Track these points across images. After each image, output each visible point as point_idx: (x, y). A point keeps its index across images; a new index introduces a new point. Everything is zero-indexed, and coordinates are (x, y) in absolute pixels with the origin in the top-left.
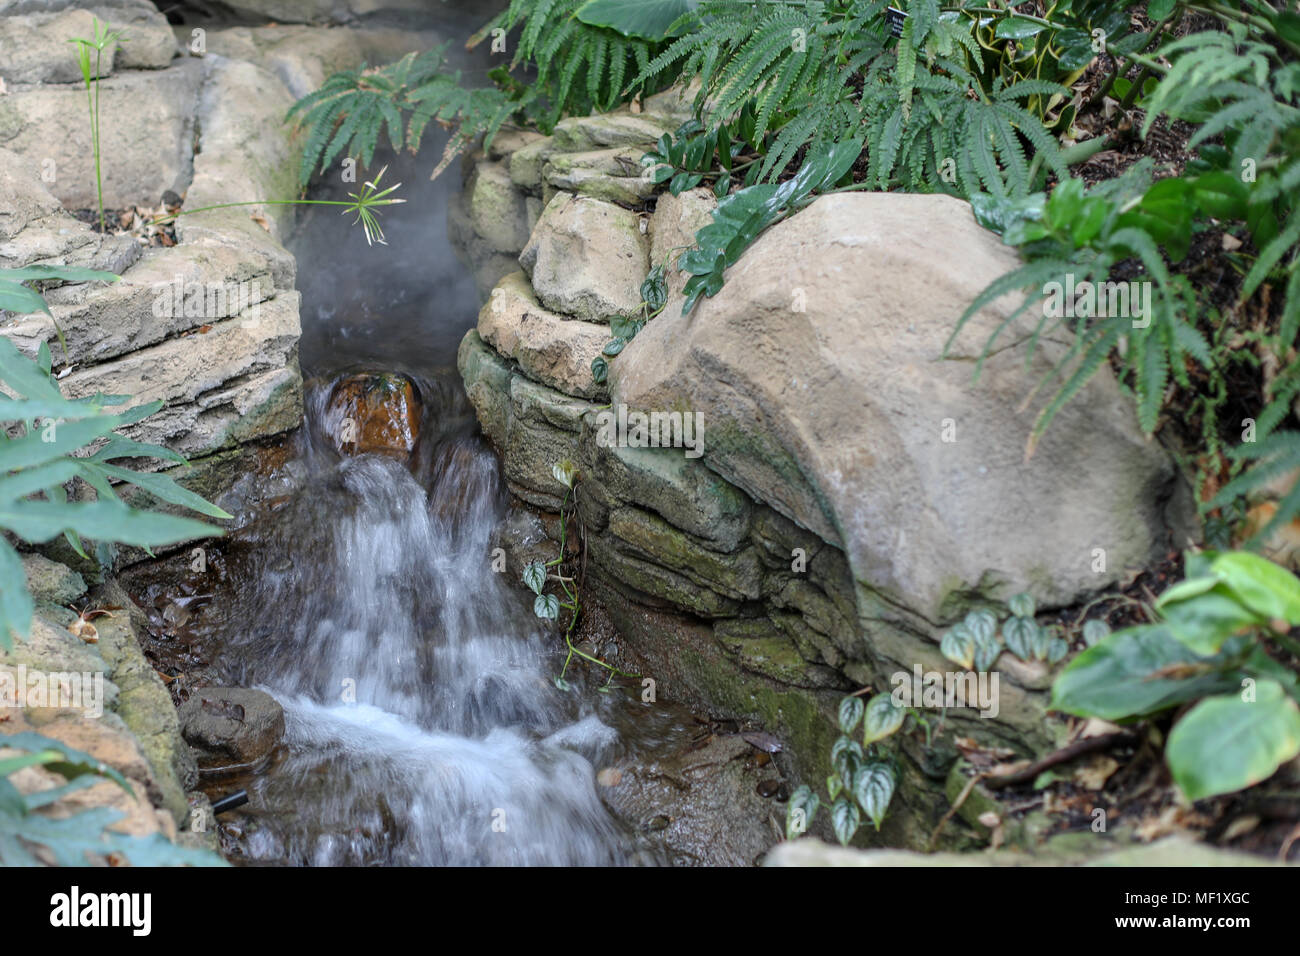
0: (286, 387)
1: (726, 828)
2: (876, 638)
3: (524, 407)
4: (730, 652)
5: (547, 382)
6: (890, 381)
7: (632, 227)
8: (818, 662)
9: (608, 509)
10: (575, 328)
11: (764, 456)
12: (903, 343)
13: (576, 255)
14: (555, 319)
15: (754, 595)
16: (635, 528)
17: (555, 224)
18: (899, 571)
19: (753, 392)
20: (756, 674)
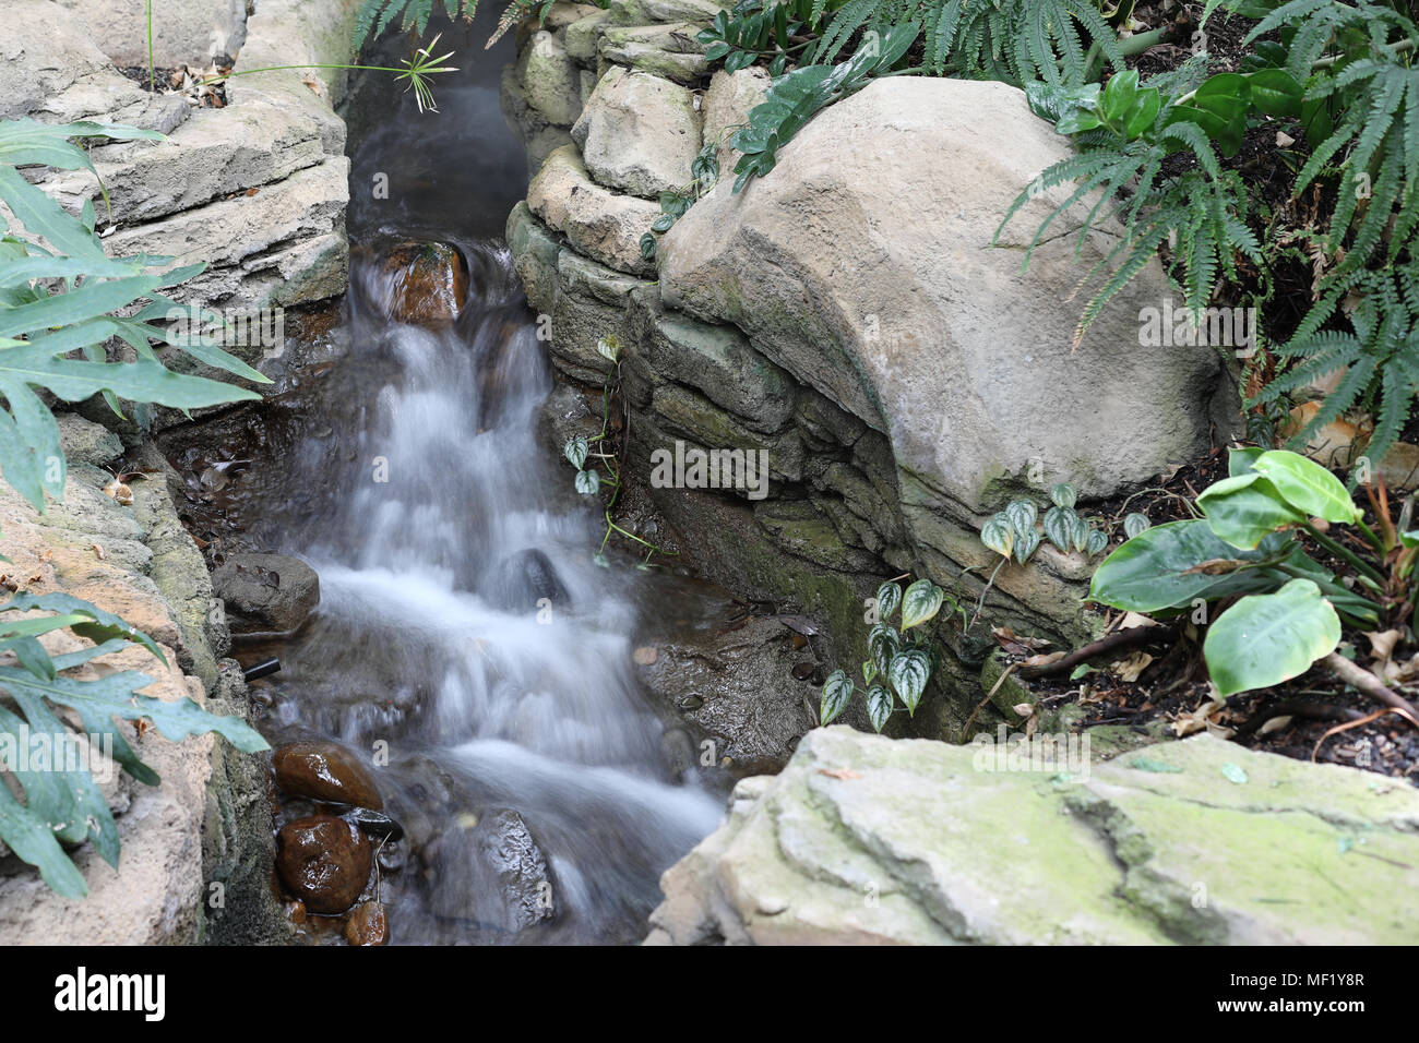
0: (331, 253)
1: (760, 709)
2: (917, 524)
3: (571, 281)
4: (770, 534)
5: (595, 256)
6: (938, 266)
7: (685, 104)
8: (858, 546)
9: (652, 387)
10: (625, 202)
11: (810, 338)
12: (952, 228)
13: (628, 129)
14: (606, 194)
15: (795, 477)
16: (679, 406)
17: (608, 98)
18: (942, 457)
19: (800, 273)
20: (795, 556)
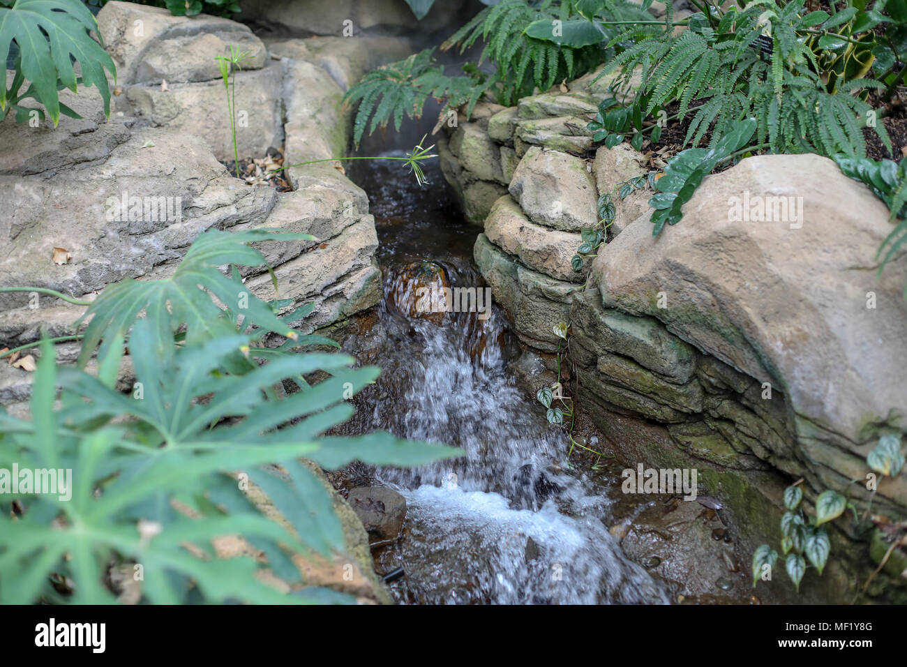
0: (372, 279)
1: (696, 563)
2: (811, 450)
3: (529, 288)
4: (683, 445)
5: (541, 270)
6: (816, 285)
7: (582, 169)
8: (749, 452)
9: (596, 355)
10: (557, 237)
11: (714, 327)
12: (821, 259)
13: (551, 188)
14: (543, 230)
15: (698, 410)
16: (616, 368)
17: (534, 168)
18: (829, 407)
19: (712, 288)
20: (701, 459)
